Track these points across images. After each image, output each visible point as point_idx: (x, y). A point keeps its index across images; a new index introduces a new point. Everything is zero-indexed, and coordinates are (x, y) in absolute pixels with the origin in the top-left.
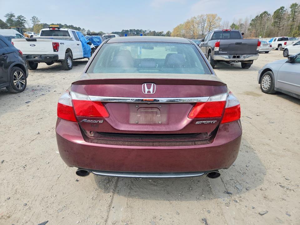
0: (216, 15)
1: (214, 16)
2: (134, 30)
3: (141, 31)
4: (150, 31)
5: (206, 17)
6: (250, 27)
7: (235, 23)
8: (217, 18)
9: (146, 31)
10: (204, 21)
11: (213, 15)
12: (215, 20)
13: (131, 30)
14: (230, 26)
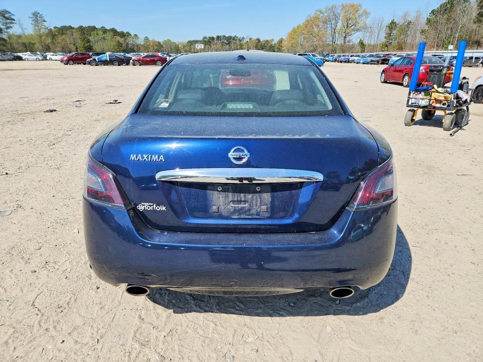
0: (360, 5)
1: (355, 8)
2: (224, 36)
3: (234, 38)
4: (250, 39)
5: (340, 8)
6: (426, 27)
7: (396, 20)
8: (361, 12)
9: (243, 38)
10: (336, 17)
11: (352, 6)
12: (357, 15)
13: (218, 37)
14: (387, 24)
